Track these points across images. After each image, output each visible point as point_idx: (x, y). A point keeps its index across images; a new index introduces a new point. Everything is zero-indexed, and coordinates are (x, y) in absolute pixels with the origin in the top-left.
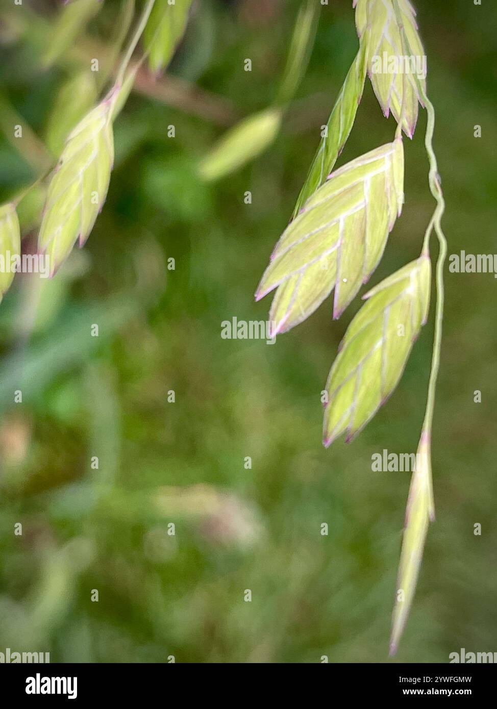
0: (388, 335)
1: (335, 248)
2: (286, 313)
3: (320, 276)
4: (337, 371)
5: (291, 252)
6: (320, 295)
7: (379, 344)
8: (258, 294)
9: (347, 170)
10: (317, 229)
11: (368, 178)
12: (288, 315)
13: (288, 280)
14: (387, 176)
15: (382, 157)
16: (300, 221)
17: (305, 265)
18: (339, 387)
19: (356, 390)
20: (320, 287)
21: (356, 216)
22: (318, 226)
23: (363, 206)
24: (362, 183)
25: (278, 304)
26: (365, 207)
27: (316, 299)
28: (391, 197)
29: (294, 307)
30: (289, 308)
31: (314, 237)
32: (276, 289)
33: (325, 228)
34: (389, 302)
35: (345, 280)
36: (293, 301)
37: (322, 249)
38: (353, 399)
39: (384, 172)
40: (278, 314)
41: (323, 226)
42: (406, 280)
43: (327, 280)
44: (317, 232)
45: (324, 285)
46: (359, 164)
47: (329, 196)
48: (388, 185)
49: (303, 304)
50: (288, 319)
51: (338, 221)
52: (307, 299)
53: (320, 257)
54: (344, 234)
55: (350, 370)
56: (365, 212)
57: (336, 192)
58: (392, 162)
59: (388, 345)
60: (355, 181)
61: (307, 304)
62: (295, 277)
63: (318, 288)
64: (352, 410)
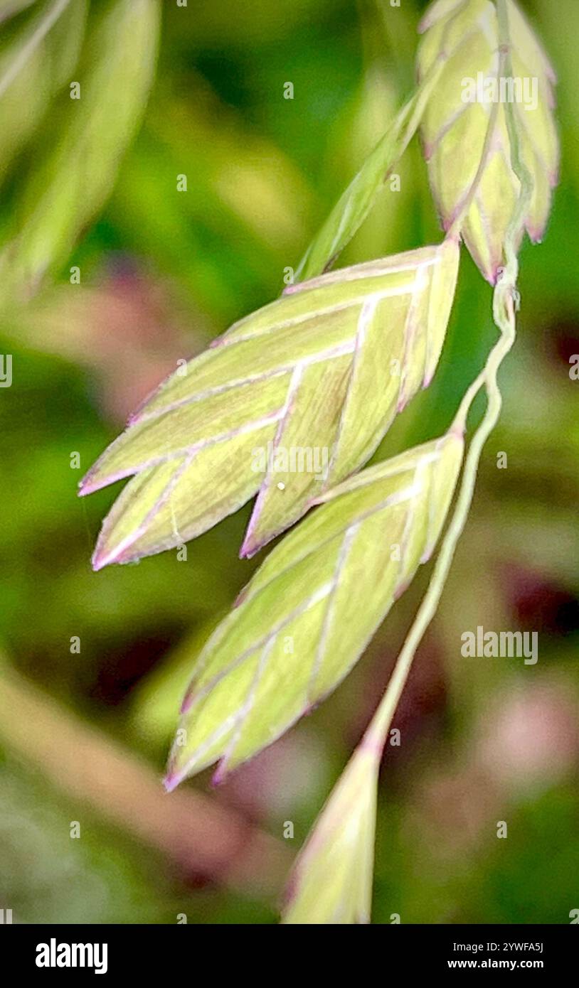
0: (344, 577)
1: (273, 420)
2: (141, 527)
3: (229, 468)
4: (224, 642)
5: (176, 415)
6: (220, 505)
7: (323, 592)
8: (85, 483)
9: (331, 284)
10: (240, 380)
11: (372, 300)
12: (143, 531)
13: (156, 467)
14: (414, 303)
15: (412, 267)
16: (209, 362)
17: (201, 442)
18: (221, 675)
19: (255, 681)
20: (223, 490)
21: (331, 368)
22: (245, 374)
23: (352, 350)
24: (357, 308)
25: (126, 508)
26: (355, 353)
27: (211, 511)
28: (415, 343)
29: (159, 517)
30: (149, 516)
31: (231, 393)
32: (127, 479)
33: (259, 380)
34: (362, 512)
35: (281, 486)
36: (161, 506)
37: (244, 418)
38: (245, 697)
39: (409, 295)
40: (122, 527)
41: (253, 376)
42: (407, 474)
43: (240, 480)
44: (239, 385)
45: (233, 487)
46: (361, 275)
47: (280, 324)
48: (413, 322)
49: (180, 517)
50: (141, 539)
51: (291, 371)
52: (191, 508)
53: (236, 430)
54: (296, 398)
55: (249, 641)
56: (352, 363)
57: (298, 319)
58: (431, 280)
59: (341, 596)
60: (342, 304)
61: (187, 519)
62: (173, 463)
63: (221, 489)
64: (239, 722)
